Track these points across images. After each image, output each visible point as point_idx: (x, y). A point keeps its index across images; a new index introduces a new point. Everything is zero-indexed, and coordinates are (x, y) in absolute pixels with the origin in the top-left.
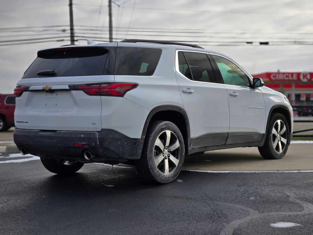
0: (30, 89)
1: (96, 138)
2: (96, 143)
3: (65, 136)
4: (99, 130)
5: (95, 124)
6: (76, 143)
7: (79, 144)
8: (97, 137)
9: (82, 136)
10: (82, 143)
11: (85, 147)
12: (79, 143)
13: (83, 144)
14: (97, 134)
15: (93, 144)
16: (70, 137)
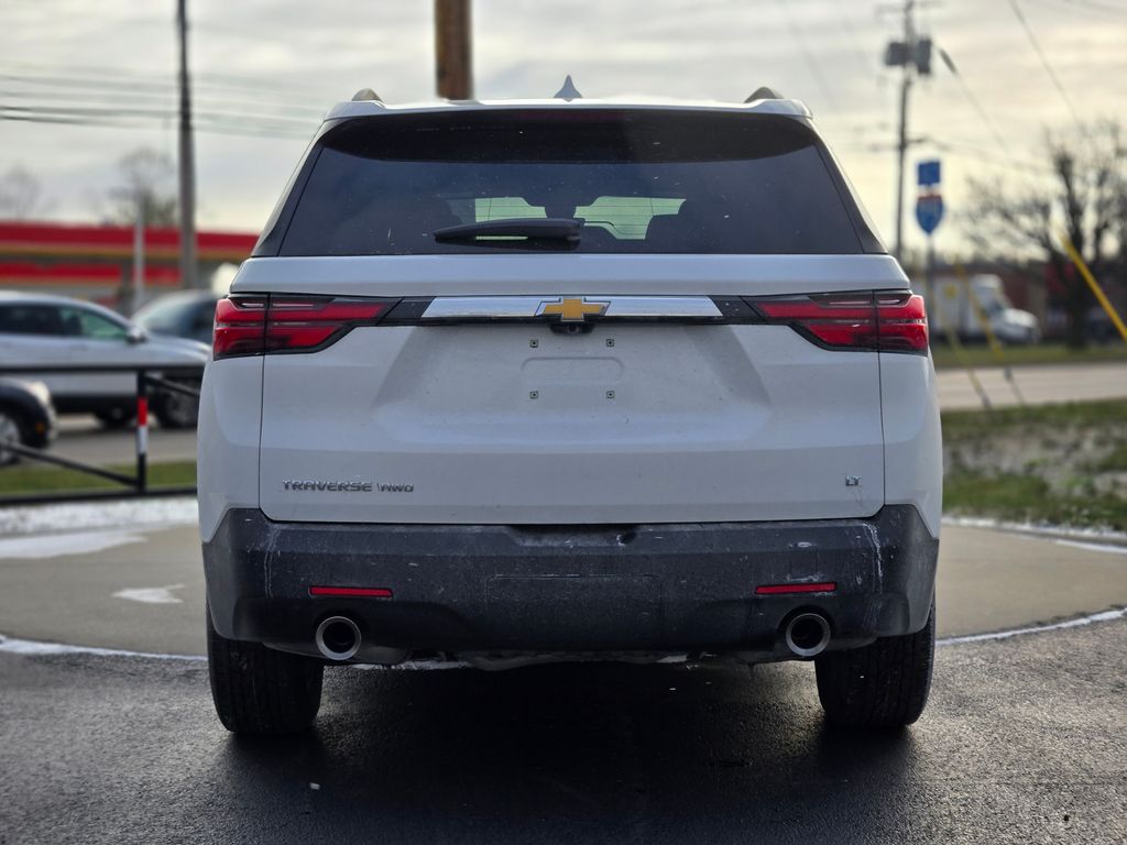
0: (429, 313)
1: (871, 550)
2: (870, 576)
3: (707, 550)
4: (872, 511)
5: (856, 483)
6: (773, 578)
7: (788, 585)
8: (878, 546)
9: (804, 544)
10: (804, 580)
11: (817, 595)
12: (789, 579)
13: (810, 583)
14: (873, 530)
15: (859, 580)
16: (741, 555)
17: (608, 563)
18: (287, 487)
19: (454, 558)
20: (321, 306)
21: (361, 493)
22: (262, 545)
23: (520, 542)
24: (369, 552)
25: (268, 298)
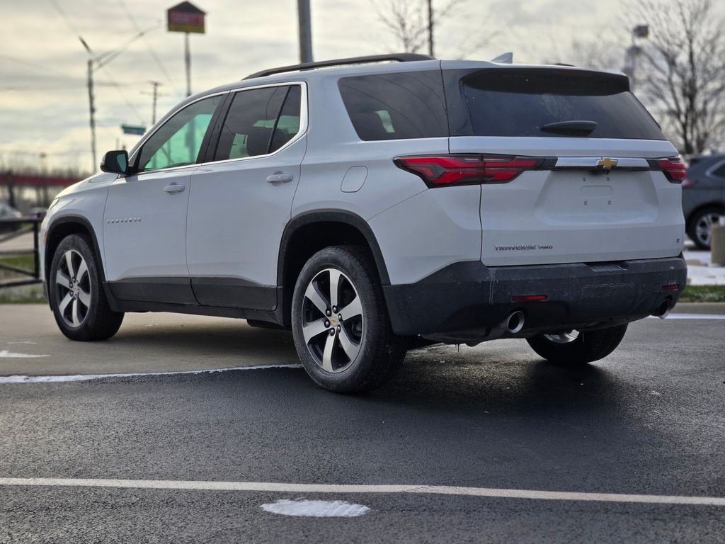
17: (623, 277)
18: (497, 249)
19: (572, 278)
20: (508, 160)
21: (532, 250)
22: (487, 278)
23: (594, 270)
24: (539, 278)
25: (482, 156)
